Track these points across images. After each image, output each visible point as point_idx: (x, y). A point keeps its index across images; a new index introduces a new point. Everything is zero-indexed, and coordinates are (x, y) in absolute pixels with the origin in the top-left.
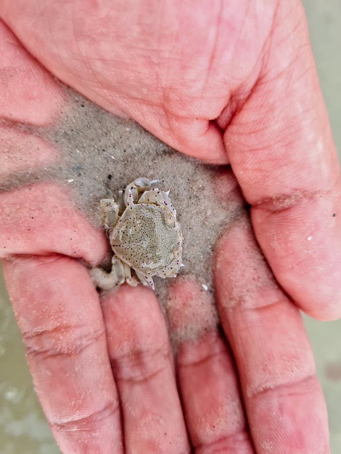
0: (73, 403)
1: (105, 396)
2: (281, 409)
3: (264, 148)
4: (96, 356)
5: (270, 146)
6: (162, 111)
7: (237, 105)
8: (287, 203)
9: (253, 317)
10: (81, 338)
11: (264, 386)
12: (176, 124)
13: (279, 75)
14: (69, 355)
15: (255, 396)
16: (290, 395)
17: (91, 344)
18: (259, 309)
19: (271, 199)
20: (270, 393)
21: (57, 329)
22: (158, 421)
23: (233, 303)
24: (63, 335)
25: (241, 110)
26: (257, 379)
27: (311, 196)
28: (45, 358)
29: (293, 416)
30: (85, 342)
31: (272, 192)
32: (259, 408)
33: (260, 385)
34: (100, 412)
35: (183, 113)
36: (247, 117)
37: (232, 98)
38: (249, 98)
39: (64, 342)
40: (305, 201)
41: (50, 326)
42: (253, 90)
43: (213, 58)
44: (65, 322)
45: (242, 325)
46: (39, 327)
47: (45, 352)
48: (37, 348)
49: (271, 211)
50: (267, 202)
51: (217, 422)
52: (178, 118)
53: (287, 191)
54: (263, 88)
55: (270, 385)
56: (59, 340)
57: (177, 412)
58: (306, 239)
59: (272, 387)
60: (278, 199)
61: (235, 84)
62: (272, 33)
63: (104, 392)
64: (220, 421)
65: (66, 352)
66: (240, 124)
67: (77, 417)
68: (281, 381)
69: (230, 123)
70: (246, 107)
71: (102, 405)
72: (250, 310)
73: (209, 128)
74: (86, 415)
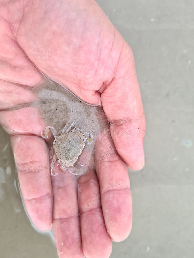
0: (34, 191)
1: (47, 190)
2: (113, 198)
3: (114, 102)
4: (45, 174)
5: (116, 102)
6: (78, 86)
7: (106, 86)
8: (122, 122)
9: (107, 164)
10: (39, 166)
11: (108, 189)
12: (83, 91)
13: (121, 78)
14: (34, 172)
15: (105, 193)
16: (117, 193)
17: (44, 169)
18: (110, 162)
19: (117, 121)
20: (110, 192)
21: (31, 162)
22: (67, 202)
23: (100, 159)
24: (33, 165)
25: (107, 88)
26: (106, 187)
27: (130, 121)
28: (25, 173)
29: (118, 201)
30: (41, 168)
31: (117, 118)
32: (106, 198)
33: (107, 189)
34: (44, 196)
35: (85, 88)
36: (109, 91)
37: (104, 83)
38: (110, 84)
39: (33, 167)
40: (128, 122)
41: (28, 161)
42: (111, 82)
43: (96, 71)
44: (34, 160)
45: (103, 167)
46: (24, 161)
47: (25, 171)
48: (22, 169)
49: (116, 125)
50: (115, 121)
51: (90, 203)
52: (84, 89)
53: (122, 118)
54: (114, 82)
55: (111, 189)
56: (31, 166)
57: (75, 200)
58: (127, 136)
59: (111, 190)
60: (119, 121)
61: (104, 80)
62: (118, 63)
63: (47, 188)
64: (91, 203)
65: (33, 171)
66: (106, 93)
67: (35, 197)
68: (114, 188)
69: (103, 92)
70: (108, 87)
71: (45, 194)
72: (106, 161)
73: (96, 93)
74: (39, 196)
